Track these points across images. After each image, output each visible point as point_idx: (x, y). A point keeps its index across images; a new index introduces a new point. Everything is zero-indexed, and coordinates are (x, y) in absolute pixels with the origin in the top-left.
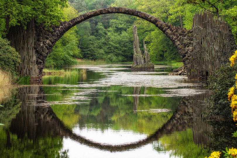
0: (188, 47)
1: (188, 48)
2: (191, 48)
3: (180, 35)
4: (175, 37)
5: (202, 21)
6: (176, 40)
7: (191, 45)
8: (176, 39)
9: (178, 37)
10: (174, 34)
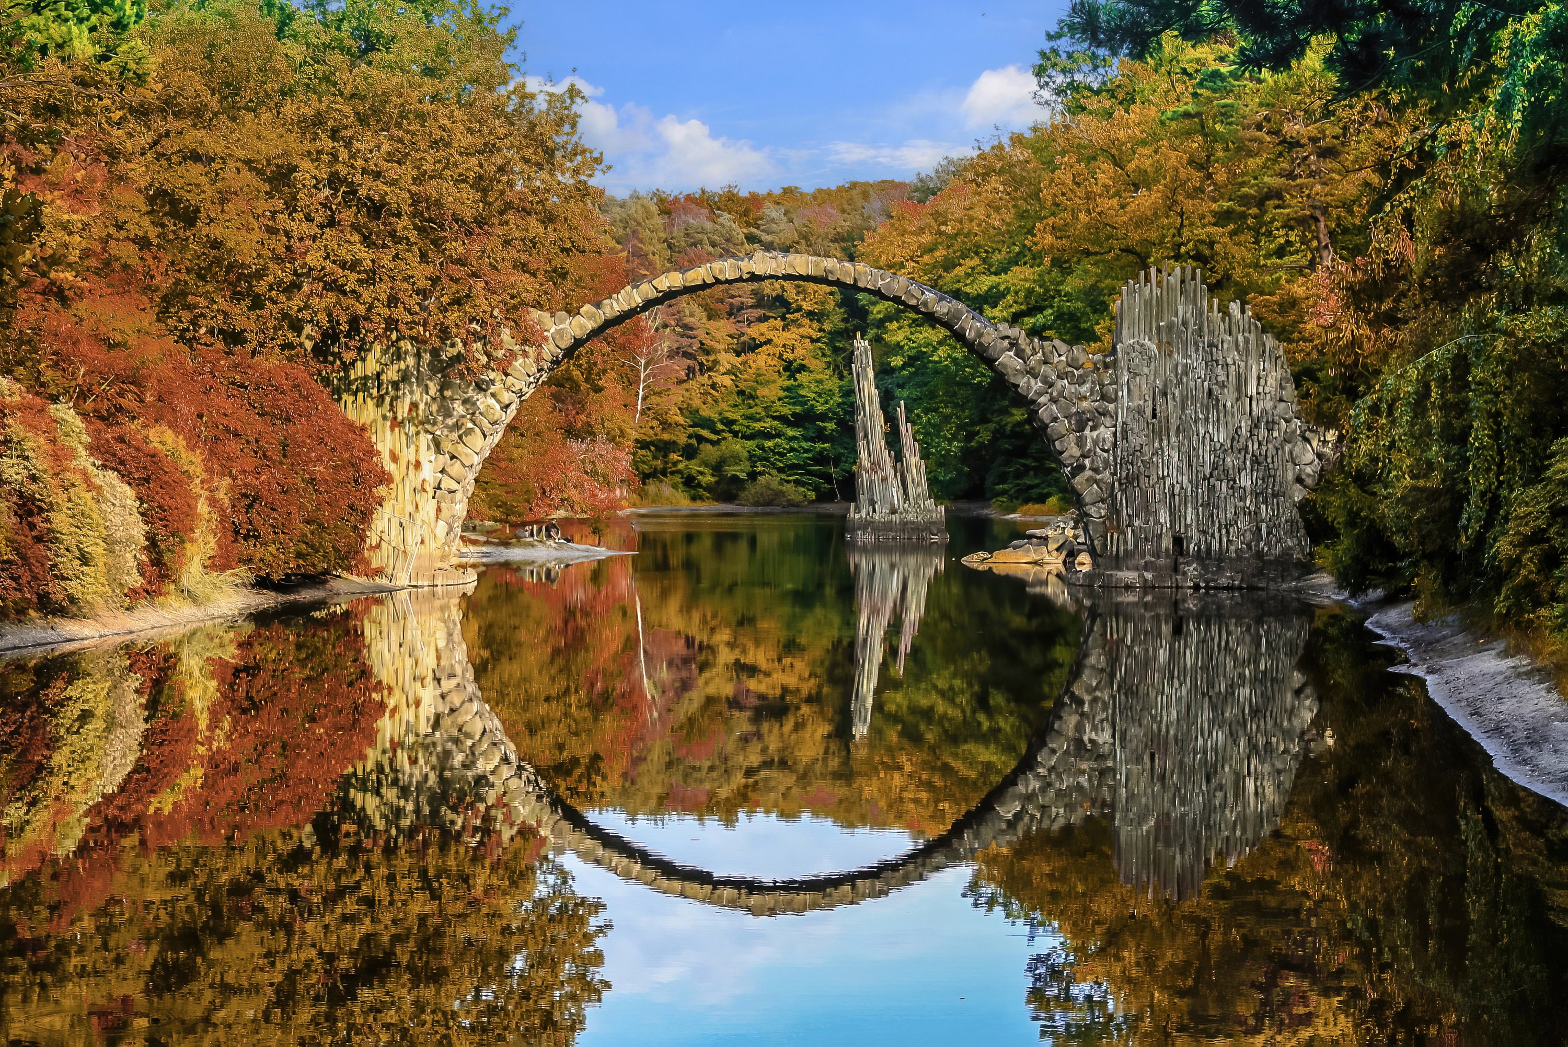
0: (1093, 429)
1: (1095, 434)
2: (1105, 433)
3: (1059, 377)
4: (1036, 385)
5: (1159, 316)
6: (1043, 399)
7: (1108, 421)
8: (1040, 394)
9: (1051, 385)
10: (1032, 373)
